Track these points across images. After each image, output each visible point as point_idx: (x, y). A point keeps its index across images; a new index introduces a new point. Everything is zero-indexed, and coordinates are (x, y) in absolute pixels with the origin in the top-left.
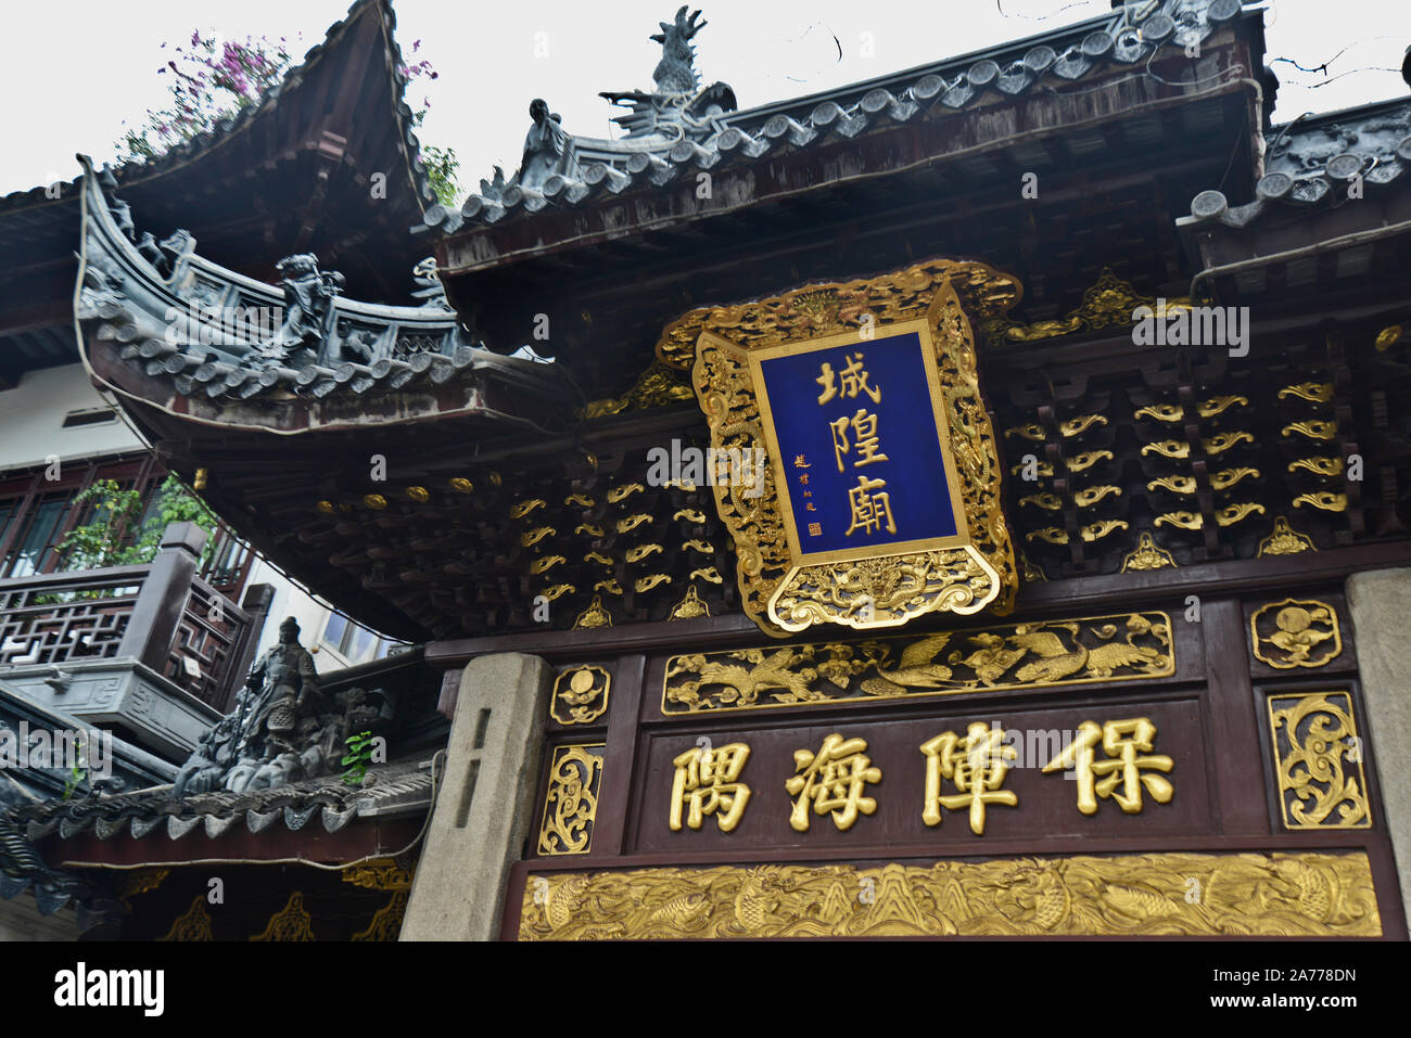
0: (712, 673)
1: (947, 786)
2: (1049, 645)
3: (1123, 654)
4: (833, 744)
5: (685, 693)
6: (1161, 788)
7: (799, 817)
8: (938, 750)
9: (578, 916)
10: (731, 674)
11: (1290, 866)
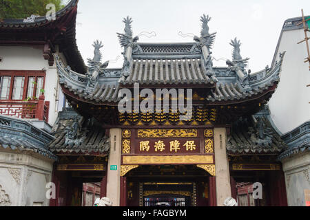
0: (144, 132)
1: (173, 147)
2: (184, 132)
3: (192, 134)
4: (159, 142)
5: (141, 134)
6: (194, 148)
7: (156, 150)
8: (172, 143)
9: (131, 161)
10: (147, 132)
11: (205, 156)
